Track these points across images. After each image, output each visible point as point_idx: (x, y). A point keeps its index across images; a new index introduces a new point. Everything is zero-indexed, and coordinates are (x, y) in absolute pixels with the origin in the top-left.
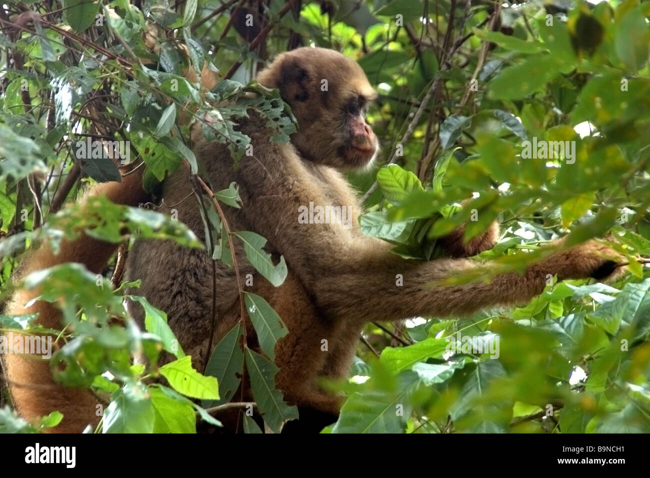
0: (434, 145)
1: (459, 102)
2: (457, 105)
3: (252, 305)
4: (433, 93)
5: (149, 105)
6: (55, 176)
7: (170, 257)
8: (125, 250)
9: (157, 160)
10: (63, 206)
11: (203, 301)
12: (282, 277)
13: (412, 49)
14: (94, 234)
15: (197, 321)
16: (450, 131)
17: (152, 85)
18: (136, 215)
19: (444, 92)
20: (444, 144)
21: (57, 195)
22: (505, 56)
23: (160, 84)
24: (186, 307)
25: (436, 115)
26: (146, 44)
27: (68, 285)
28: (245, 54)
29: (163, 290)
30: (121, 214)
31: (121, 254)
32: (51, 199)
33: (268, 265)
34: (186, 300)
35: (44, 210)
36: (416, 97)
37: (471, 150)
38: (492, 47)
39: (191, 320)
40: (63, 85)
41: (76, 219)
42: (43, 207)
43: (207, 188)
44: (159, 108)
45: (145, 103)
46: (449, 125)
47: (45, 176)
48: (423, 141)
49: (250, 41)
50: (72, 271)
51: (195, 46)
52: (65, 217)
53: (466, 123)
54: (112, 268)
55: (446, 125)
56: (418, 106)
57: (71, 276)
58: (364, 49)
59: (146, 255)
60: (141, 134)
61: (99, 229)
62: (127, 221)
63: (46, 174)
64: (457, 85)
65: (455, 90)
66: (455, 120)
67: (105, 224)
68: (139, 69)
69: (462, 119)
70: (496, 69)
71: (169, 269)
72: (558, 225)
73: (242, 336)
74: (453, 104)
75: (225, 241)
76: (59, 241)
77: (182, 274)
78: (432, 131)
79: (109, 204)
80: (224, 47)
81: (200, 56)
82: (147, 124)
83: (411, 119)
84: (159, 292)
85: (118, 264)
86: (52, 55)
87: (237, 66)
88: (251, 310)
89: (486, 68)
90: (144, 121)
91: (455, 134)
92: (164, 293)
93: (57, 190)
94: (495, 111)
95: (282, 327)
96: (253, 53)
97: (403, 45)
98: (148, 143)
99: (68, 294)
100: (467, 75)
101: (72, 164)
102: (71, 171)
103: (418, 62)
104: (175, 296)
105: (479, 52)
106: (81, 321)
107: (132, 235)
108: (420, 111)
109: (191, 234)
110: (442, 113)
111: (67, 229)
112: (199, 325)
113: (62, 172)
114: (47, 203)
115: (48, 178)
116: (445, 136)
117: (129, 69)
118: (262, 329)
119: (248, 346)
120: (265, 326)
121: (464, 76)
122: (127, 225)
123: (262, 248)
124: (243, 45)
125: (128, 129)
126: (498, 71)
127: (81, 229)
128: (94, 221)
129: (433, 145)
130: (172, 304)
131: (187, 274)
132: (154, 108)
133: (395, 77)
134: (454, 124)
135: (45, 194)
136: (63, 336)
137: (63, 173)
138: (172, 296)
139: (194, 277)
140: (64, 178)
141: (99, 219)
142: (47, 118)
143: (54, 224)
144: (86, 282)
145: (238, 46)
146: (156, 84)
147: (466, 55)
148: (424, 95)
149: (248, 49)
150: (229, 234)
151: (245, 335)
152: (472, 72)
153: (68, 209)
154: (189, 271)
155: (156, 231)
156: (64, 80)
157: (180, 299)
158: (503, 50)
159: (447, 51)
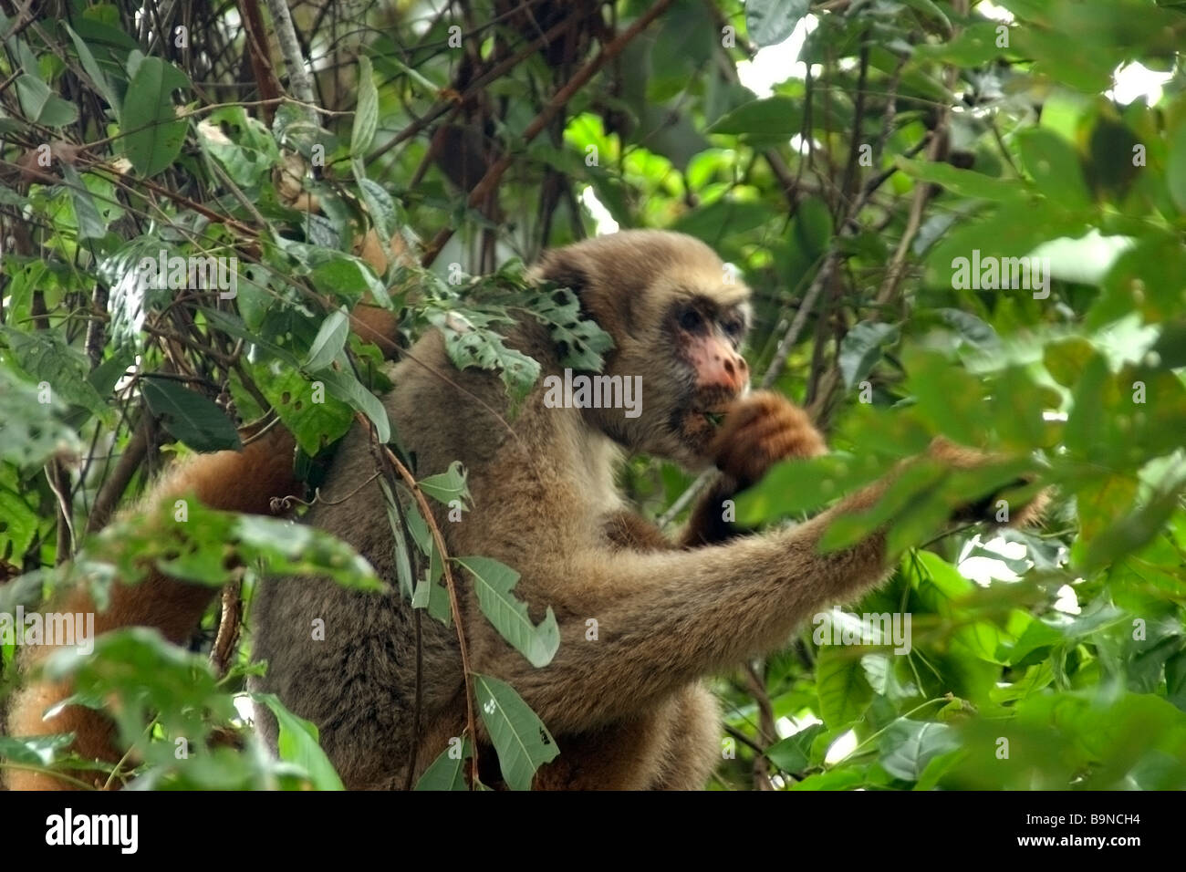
0: (828, 381)
1: (874, 297)
2: (872, 303)
3: (490, 698)
4: (825, 282)
5: (291, 308)
6: (97, 459)
7: (340, 608)
8: (236, 598)
9: (305, 414)
10: (112, 516)
11: (403, 694)
12: (549, 648)
13: (780, 198)
14: (175, 569)
15: (391, 729)
16: (859, 353)
17: (296, 272)
18: (255, 531)
19: (846, 280)
20: (849, 378)
21: (103, 496)
22: (961, 208)
23: (309, 271)
24: (373, 703)
25: (831, 325)
26: (282, 191)
27: (126, 670)
28: (460, 213)
29: (326, 670)
30: (226, 530)
31: (229, 606)
32: (91, 502)
33: (522, 624)
34: (374, 691)
35: (76, 526)
36: (791, 290)
37: (902, 389)
38: (935, 192)
39: (380, 728)
40: (126, 270)
41: (139, 542)
42: (76, 519)
43: (404, 471)
44: (309, 314)
45: (283, 305)
46: (858, 341)
47: (79, 458)
48: (807, 373)
49: (469, 189)
50: (135, 644)
51: (377, 191)
52: (118, 538)
53: (890, 338)
54: (210, 634)
55: (851, 341)
56: (796, 307)
57: (133, 652)
58: (689, 201)
59: (291, 601)
60: (275, 367)
61: (184, 559)
62: (236, 542)
63: (81, 454)
64: (871, 264)
65: (865, 275)
66: (869, 330)
67: (195, 549)
68: (268, 242)
69: (883, 329)
70: (945, 231)
71: (337, 632)
72: (1069, 530)
73: (469, 760)
74: (863, 300)
75: (439, 575)
76: (108, 584)
77: (363, 643)
78: (825, 354)
79: (202, 511)
80: (421, 202)
81: (387, 210)
82: (287, 345)
83: (783, 335)
84: (318, 672)
85: (222, 626)
86: (96, 226)
87: (447, 236)
88: (487, 709)
89: (925, 230)
90: (280, 340)
91: (870, 358)
92: (329, 675)
93: (102, 485)
94: (945, 312)
95: (547, 742)
96: (476, 212)
97: (762, 191)
98: (288, 383)
99: (127, 688)
100: (890, 246)
101: (130, 434)
102: (128, 449)
103: (792, 224)
104: (349, 683)
105: (912, 200)
106: (154, 741)
107: (249, 568)
108: (800, 318)
109: (362, 565)
110: (842, 318)
111: (122, 561)
112: (395, 737)
113: (110, 452)
114: (85, 512)
115: (84, 463)
116: (851, 363)
117: (250, 241)
118: (508, 744)
119: (480, 778)
120: (514, 739)
121: (884, 246)
122: (237, 549)
123: (510, 591)
124: (456, 198)
125: (251, 358)
126: (946, 235)
127: (150, 562)
128: (173, 545)
129: (826, 380)
130: (342, 697)
131: (374, 643)
132: (300, 314)
133: (749, 251)
134: (867, 339)
135: (79, 496)
136: (118, 774)
137: (114, 453)
138: (344, 682)
139: (387, 650)
140: (116, 463)
141: (184, 540)
142: (87, 344)
143: (96, 552)
144: (163, 663)
145: (447, 199)
146: (302, 271)
147: (883, 207)
148: (807, 286)
149: (467, 204)
150: (446, 561)
151: (475, 755)
152: (898, 240)
153: (123, 521)
154: (377, 637)
155: (296, 559)
156: (128, 262)
157: (360, 688)
158: (955, 198)
159: (851, 199)
